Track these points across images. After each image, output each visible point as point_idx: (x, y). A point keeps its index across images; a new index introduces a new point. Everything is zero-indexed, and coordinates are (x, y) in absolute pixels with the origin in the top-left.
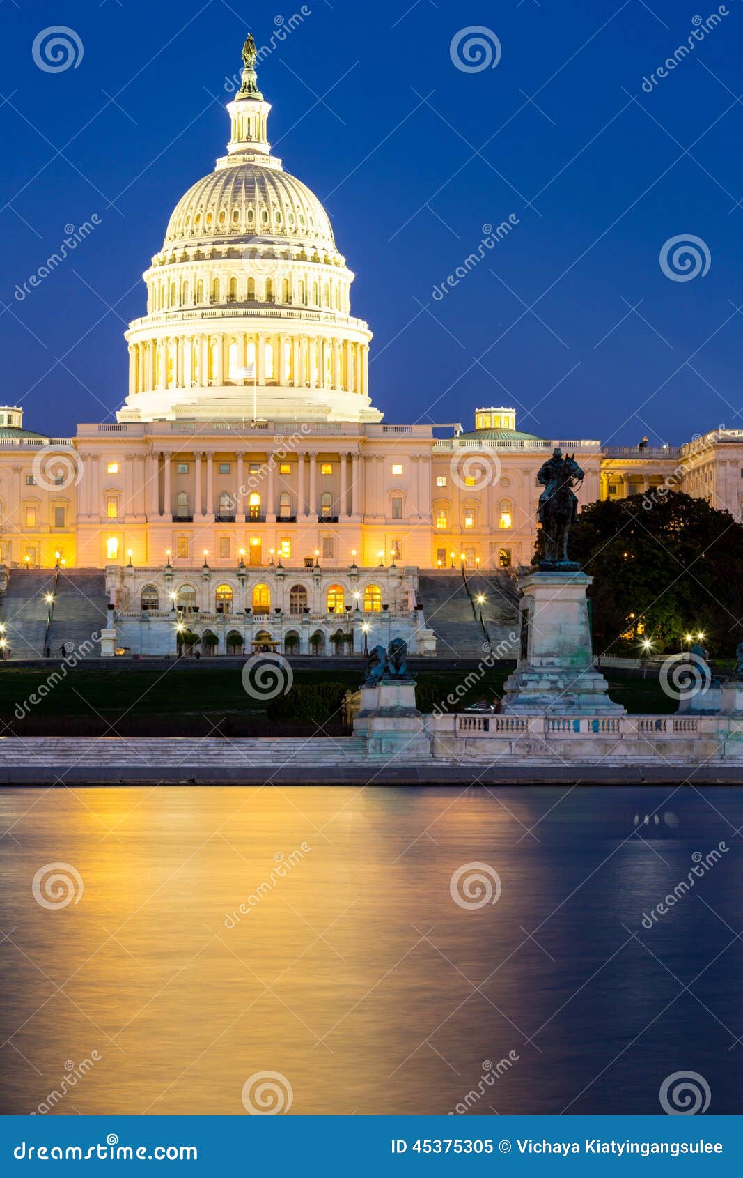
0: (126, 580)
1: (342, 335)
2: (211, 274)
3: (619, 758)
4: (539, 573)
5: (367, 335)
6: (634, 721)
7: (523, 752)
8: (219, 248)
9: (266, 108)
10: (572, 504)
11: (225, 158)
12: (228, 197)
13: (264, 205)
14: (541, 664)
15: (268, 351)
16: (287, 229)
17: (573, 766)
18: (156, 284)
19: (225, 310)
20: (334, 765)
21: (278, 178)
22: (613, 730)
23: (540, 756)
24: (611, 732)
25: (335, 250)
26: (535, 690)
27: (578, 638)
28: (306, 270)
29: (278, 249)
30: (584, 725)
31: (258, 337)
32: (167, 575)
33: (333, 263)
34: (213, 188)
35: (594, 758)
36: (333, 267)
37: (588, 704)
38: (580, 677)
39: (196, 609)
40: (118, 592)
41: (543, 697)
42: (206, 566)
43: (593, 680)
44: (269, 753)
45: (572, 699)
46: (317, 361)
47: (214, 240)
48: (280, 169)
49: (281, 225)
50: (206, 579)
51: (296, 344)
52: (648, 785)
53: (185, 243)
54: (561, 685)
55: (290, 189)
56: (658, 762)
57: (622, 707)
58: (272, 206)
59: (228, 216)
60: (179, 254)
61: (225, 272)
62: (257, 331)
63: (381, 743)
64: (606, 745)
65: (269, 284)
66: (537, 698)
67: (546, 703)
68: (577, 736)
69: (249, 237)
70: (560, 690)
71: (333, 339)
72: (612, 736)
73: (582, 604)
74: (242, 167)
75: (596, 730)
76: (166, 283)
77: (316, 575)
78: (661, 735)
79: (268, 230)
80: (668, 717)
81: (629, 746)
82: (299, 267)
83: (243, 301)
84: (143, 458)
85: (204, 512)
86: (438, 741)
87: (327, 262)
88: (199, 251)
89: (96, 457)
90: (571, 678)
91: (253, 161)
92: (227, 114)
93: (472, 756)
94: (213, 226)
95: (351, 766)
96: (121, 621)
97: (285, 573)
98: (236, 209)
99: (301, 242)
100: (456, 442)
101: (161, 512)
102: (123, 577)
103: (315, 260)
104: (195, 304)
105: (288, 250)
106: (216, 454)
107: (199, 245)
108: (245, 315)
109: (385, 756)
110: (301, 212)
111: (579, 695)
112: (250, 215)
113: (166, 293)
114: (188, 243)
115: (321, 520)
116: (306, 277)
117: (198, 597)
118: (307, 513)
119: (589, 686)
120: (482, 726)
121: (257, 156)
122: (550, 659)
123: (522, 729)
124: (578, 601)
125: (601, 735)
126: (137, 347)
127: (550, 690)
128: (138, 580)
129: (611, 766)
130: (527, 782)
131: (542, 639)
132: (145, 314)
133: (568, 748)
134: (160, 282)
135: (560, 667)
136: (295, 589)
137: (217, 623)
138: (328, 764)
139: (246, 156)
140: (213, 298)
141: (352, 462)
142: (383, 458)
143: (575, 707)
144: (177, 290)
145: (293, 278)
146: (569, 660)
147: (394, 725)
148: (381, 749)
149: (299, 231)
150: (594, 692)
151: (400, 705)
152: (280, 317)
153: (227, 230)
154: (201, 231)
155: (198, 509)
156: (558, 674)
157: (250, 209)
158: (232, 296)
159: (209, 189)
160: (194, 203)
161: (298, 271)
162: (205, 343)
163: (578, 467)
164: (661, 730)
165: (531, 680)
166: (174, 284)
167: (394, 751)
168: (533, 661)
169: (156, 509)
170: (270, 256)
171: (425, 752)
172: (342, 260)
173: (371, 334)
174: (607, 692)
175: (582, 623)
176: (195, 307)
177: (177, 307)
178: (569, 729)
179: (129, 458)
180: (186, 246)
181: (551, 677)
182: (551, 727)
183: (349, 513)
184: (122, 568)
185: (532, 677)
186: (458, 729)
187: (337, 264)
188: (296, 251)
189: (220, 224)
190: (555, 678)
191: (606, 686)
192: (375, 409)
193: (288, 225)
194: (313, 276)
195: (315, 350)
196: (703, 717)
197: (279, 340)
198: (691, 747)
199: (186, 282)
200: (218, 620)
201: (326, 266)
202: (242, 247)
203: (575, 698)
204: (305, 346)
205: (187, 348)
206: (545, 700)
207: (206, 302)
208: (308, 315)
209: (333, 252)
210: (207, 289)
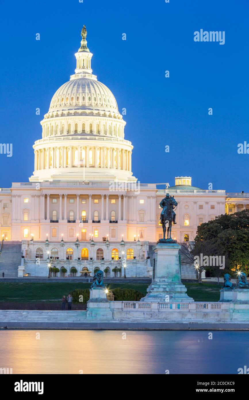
0: (30, 246)
1: (120, 147)
3: (188, 319)
4: (159, 244)
5: (131, 147)
6: (195, 304)
7: (149, 317)
8: (71, 111)
9: (91, 55)
10: (173, 216)
11: (74, 75)
12: (74, 91)
13: (89, 94)
14: (160, 281)
15: (91, 153)
17: (169, 323)
18: (46, 126)
19: (73, 137)
20: (72, 321)
21: (95, 83)
22: (186, 308)
23: (156, 318)
24: (185, 309)
26: (157, 292)
27: (175, 271)
28: (106, 121)
29: (95, 112)
30: (174, 306)
31: (86, 147)
32: (47, 244)
33: (117, 118)
34: (69, 87)
35: (178, 319)
36: (117, 120)
37: (178, 297)
38: (176, 286)
39: (58, 258)
40: (26, 251)
41: (160, 294)
42: (62, 241)
43: (181, 288)
44: (47, 316)
45: (172, 295)
46: (111, 158)
47: (69, 108)
48: (96, 80)
49: (96, 102)
50: (62, 246)
51: (102, 150)
52: (191, 330)
53: (57, 110)
54: (167, 290)
55: (100, 88)
56: (204, 321)
57: (192, 298)
58: (92, 95)
59: (75, 99)
60: (55, 114)
61: (74, 121)
62: (86, 145)
63: (92, 313)
64: (183, 314)
65: (91, 126)
66: (157, 295)
67: (161, 297)
68: (171, 310)
69: (84, 107)
70: (167, 292)
71: (117, 149)
72: (186, 310)
73: (177, 257)
74: (81, 79)
75: (179, 308)
76: (49, 125)
77: (107, 245)
78: (205, 310)
79: (91, 104)
80: (208, 303)
81: (192, 315)
82: (103, 119)
83: (80, 133)
84: (39, 196)
85: (63, 219)
86: (115, 312)
87: (115, 117)
88: (63, 113)
89: (20, 196)
90: (172, 287)
91: (85, 76)
92: (75, 57)
93: (129, 318)
94: (68, 103)
95: (79, 322)
96: (27, 263)
97: (95, 244)
98: (78, 96)
99: (103, 109)
100: (167, 191)
101: (46, 218)
102: (28, 245)
103: (110, 116)
104: (61, 134)
105: (99, 113)
106: (68, 195)
107: (63, 110)
108: (81, 139)
109: (93, 318)
110: (104, 97)
111: (175, 293)
112: (84, 98)
113: (49, 129)
114: (59, 109)
115: (111, 222)
116: (106, 123)
117: (59, 253)
118: (105, 219)
119: (179, 290)
120: (133, 306)
121: (87, 75)
122: (164, 279)
123: (149, 307)
124: (175, 255)
125: (181, 310)
126: (38, 152)
127: (163, 291)
128: (35, 246)
129: (184, 323)
130: (141, 329)
131: (160, 271)
132: (41, 138)
133: (167, 315)
134: (47, 125)
135: (168, 282)
136: (99, 250)
137: (67, 264)
138: (70, 321)
139: (82, 74)
140: (68, 132)
141: (123, 198)
142: (136, 197)
143: (173, 298)
144: (54, 128)
145: (101, 124)
146: (171, 279)
147: (98, 306)
148: (92, 315)
149: (104, 105)
150: (181, 292)
151: (100, 297)
152: (95, 139)
153: (74, 104)
154: (63, 104)
155: (61, 217)
156: (166, 285)
157: (84, 96)
158: (76, 131)
159: (67, 88)
160: (61, 93)
161: (103, 121)
162: (65, 150)
163: (175, 201)
164: (206, 308)
165: (156, 288)
166: (52, 126)
167: (97, 316)
168: (157, 280)
169: (43, 217)
170: (92, 114)
171: (110, 316)
172: (121, 117)
173: (133, 147)
174: (186, 293)
175: (177, 265)
176: (61, 135)
177: (54, 135)
178: (168, 308)
179: (33, 196)
180: (58, 111)
181: (164, 286)
182: (160, 307)
183: (122, 219)
184: (28, 241)
185: (156, 286)
186: (123, 307)
187: (119, 118)
188: (102, 113)
189: (71, 102)
190: (165, 287)
191: (186, 290)
192: (134, 177)
193: (99, 102)
194: (109, 123)
195: (109, 153)
196: (223, 303)
197: (95, 149)
198: (218, 315)
199: (57, 125)
200: (67, 262)
201: (114, 119)
202: (80, 111)
203: (173, 295)
204: (106, 152)
205: (57, 152)
206: (161, 296)
207: (65, 133)
208: (106, 139)
209: (118, 112)
210: (66, 128)
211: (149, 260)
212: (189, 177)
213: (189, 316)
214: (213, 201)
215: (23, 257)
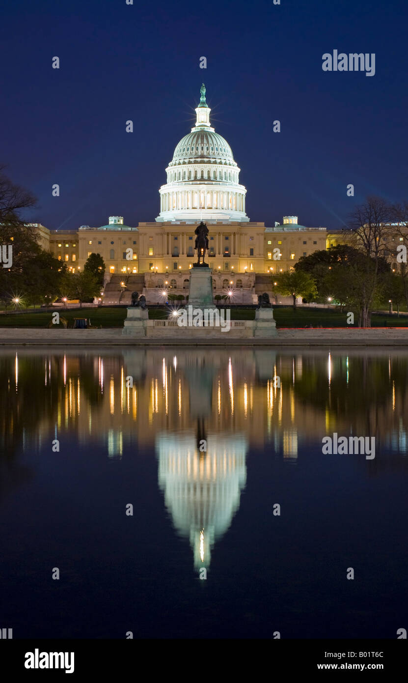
1: (235, 191)
2: (188, 169)
3: (212, 336)
5: (244, 191)
8: (191, 160)
9: (209, 110)
10: (206, 241)
11: (194, 128)
12: (194, 142)
13: (207, 145)
14: (193, 301)
15: (209, 196)
17: (194, 338)
18: (170, 173)
19: (193, 182)
21: (213, 135)
25: (233, 161)
27: (207, 292)
28: (222, 168)
29: (213, 160)
31: (204, 191)
32: (166, 275)
34: (190, 139)
35: (203, 335)
36: (232, 167)
38: (207, 306)
39: (175, 288)
40: (149, 281)
42: (180, 272)
46: (226, 200)
47: (190, 157)
48: (214, 132)
49: (213, 152)
50: (180, 277)
51: (218, 194)
55: (217, 139)
58: (210, 145)
59: (194, 149)
60: (177, 162)
61: (193, 169)
62: (204, 189)
63: (127, 331)
64: (208, 331)
65: (209, 173)
68: (197, 328)
69: (202, 156)
71: (232, 192)
74: (200, 131)
76: (173, 173)
77: (219, 276)
79: (209, 154)
82: (219, 166)
83: (199, 179)
84: (162, 234)
85: (183, 254)
86: (148, 330)
87: (230, 165)
88: (184, 161)
89: (145, 234)
90: (204, 307)
93: (159, 335)
94: (189, 152)
98: (197, 146)
99: (220, 158)
100: (275, 228)
101: (168, 254)
102: (151, 276)
103: (226, 164)
105: (216, 161)
106: (187, 233)
107: (184, 159)
108: (200, 184)
109: (128, 335)
110: (221, 147)
112: (202, 149)
113: (173, 176)
114: (181, 158)
115: (224, 256)
116: (222, 170)
117: (177, 283)
118: (219, 254)
120: (163, 324)
121: (205, 128)
122: (196, 300)
124: (207, 278)
126: (163, 195)
128: (156, 277)
131: (194, 293)
132: (166, 183)
133: (193, 332)
135: (200, 303)
139: (201, 127)
140: (189, 178)
141: (235, 235)
142: (247, 234)
144: (177, 175)
145: (217, 170)
146: (203, 300)
147: (133, 324)
149: (220, 153)
152: (212, 184)
153: (194, 153)
154: (185, 154)
155: (181, 252)
156: (199, 305)
157: (202, 146)
158: (196, 177)
159: (188, 139)
160: (183, 144)
161: (218, 168)
162: (186, 194)
166: (175, 173)
168: (191, 300)
169: (166, 253)
170: (209, 162)
171: (143, 334)
172: (236, 164)
173: (246, 191)
175: (209, 286)
176: (183, 181)
177: (176, 181)
179: (157, 234)
180: (180, 160)
181: (196, 306)
183: (234, 254)
184: (150, 273)
186: (155, 325)
187: (233, 166)
188: (218, 161)
189: (192, 152)
192: (247, 217)
193: (216, 152)
194: (224, 170)
195: (225, 196)
197: (212, 192)
198: (241, 332)
199: (180, 172)
200: (184, 291)
202: (199, 160)
204: (222, 195)
205: (180, 196)
207: (187, 179)
208: (222, 184)
209: (232, 161)
210: (187, 174)
211: (254, 289)
212: (296, 217)
214: (315, 237)
215: (145, 287)
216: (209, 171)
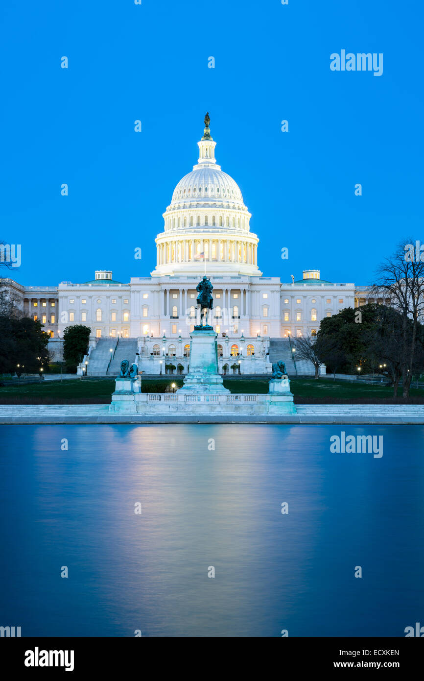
0: (146, 342)
1: (245, 240)
2: (190, 214)
4: (196, 331)
5: (257, 240)
6: (225, 396)
7: (175, 410)
8: (193, 203)
9: (214, 144)
10: (210, 301)
11: (197, 165)
12: (197, 181)
13: (212, 185)
14: (194, 371)
15: (214, 246)
16: (222, 195)
18: (168, 219)
19: (195, 230)
21: (219, 174)
22: (216, 400)
25: (243, 204)
26: (191, 383)
27: (211, 360)
28: (230, 213)
29: (218, 203)
31: (209, 241)
32: (164, 340)
34: (191, 179)
35: (207, 413)
36: (241, 211)
37: (213, 389)
38: (211, 377)
39: (174, 355)
40: (142, 347)
42: (180, 337)
43: (216, 378)
45: (206, 387)
46: (235, 251)
47: (191, 200)
48: (220, 170)
49: (219, 193)
50: (180, 342)
51: (225, 244)
54: (202, 381)
55: (224, 178)
56: (234, 415)
57: (228, 390)
58: (215, 186)
59: (197, 190)
60: (177, 206)
61: (196, 213)
62: (209, 238)
64: (212, 407)
65: (214, 218)
66: (190, 387)
67: (195, 389)
68: (199, 403)
69: (206, 199)
70: (202, 383)
71: (241, 241)
72: (215, 403)
73: (213, 345)
74: (203, 170)
76: (171, 218)
77: (226, 340)
79: (214, 196)
80: (241, 394)
81: (222, 407)
82: (227, 211)
83: (203, 225)
84: (159, 292)
85: (183, 314)
86: (140, 405)
87: (239, 209)
88: (185, 205)
89: (139, 292)
90: (207, 377)
91: (208, 166)
92: (198, 147)
93: (153, 412)
94: (191, 194)
96: (142, 360)
98: (200, 187)
99: (226, 200)
100: (293, 285)
101: (165, 314)
102: (145, 341)
103: (234, 208)
105: (222, 204)
106: (189, 290)
107: (185, 202)
108: (204, 232)
109: (116, 412)
110: (228, 188)
111: (210, 385)
112: (206, 189)
113: (171, 222)
114: (181, 201)
115: (233, 317)
116: (230, 215)
117: (176, 350)
118: (227, 314)
119: (215, 381)
120: (158, 399)
121: (210, 165)
122: (198, 369)
123: (175, 400)
124: (211, 343)
125: (210, 403)
126: (160, 246)
127: (197, 383)
128: (151, 343)
131: (195, 361)
132: (163, 231)
133: (194, 409)
135: (203, 373)
139: (205, 164)
140: (191, 224)
141: (245, 293)
142: (260, 291)
143: (207, 390)
144: (176, 221)
145: (224, 216)
146: (207, 370)
147: (120, 398)
148: (114, 409)
149: (227, 196)
150: (217, 384)
151: (125, 389)
152: (218, 232)
153: (196, 196)
154: (186, 196)
155: (181, 313)
156: (201, 376)
157: (206, 186)
158: (198, 224)
159: (189, 179)
160: (183, 184)
161: (226, 213)
162: (187, 244)
164: (238, 400)
166: (174, 219)
167: (119, 410)
168: (191, 370)
169: (163, 313)
170: (215, 206)
171: (134, 410)
172: (246, 208)
173: (258, 240)
174: (223, 384)
175: (213, 353)
176: (183, 228)
177: (176, 228)
178: (196, 400)
179: (153, 292)
180: (180, 203)
181: (198, 377)
182: (188, 399)
183: (245, 314)
184: (144, 338)
185: (190, 377)
186: (148, 400)
187: (243, 210)
188: (225, 204)
189: (193, 193)
190: (200, 377)
191: (222, 381)
192: (260, 271)
193: (222, 193)
194: (233, 215)
195: (233, 246)
196: (258, 394)
197: (218, 242)
198: (252, 408)
199: (179, 218)
200: (184, 360)
201: (238, 211)
202: (202, 203)
203: (208, 386)
204: (229, 246)
205: (180, 246)
206: (195, 387)
207: (188, 226)
208: (230, 232)
210: (188, 221)
212: (318, 271)
213: (218, 409)
214: (341, 295)
215: (138, 354)
216: (214, 217)
